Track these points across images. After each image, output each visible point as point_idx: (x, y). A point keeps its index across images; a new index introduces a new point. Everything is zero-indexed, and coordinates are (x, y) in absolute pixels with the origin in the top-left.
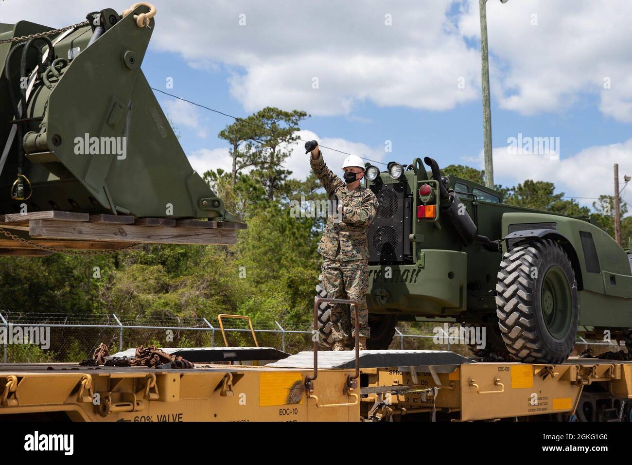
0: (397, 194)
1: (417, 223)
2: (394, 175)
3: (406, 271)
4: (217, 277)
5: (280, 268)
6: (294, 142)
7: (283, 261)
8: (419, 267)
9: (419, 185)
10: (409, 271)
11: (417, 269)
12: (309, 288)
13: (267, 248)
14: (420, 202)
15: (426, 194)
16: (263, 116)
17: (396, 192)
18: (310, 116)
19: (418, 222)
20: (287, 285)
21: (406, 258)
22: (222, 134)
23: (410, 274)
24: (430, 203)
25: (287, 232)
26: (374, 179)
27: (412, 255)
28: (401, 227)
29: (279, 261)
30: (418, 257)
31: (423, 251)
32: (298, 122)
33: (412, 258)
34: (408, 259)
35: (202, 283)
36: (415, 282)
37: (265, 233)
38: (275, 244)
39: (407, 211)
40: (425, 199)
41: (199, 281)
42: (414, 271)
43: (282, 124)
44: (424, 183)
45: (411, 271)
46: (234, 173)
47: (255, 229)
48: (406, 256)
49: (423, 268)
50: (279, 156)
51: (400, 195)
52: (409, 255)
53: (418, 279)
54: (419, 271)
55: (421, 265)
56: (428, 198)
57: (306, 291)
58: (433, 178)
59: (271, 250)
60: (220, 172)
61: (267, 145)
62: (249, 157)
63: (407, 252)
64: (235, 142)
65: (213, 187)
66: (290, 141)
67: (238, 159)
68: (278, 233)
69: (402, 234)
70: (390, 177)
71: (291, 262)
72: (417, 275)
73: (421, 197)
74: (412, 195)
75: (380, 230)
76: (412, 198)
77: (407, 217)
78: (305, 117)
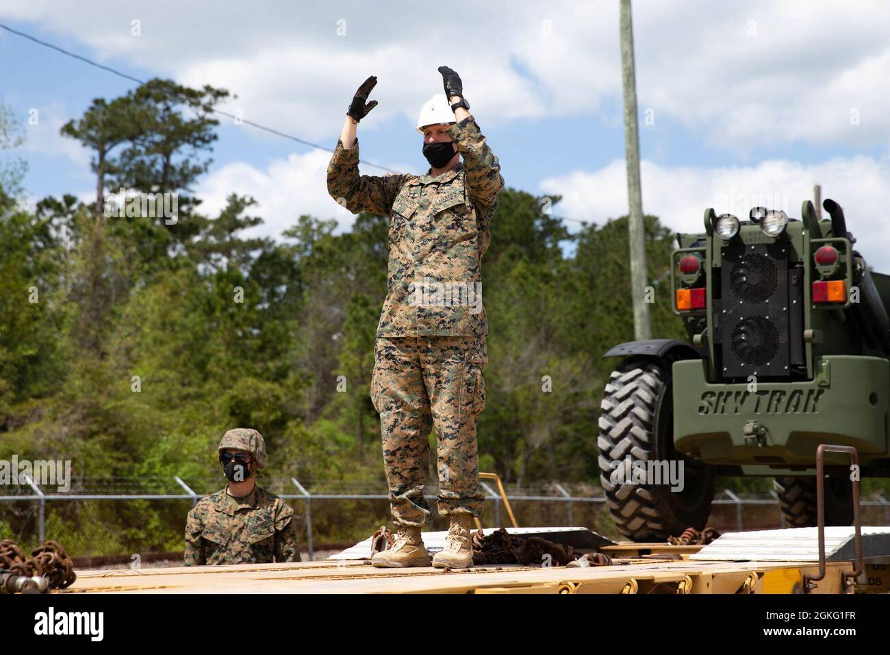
0: (775, 262)
1: (812, 310)
2: (771, 230)
3: (795, 392)
4: (102, 399)
5: (205, 379)
6: (206, 146)
7: (212, 366)
8: (820, 386)
9: (814, 247)
10: (801, 392)
11: (817, 389)
12: (268, 415)
13: (181, 343)
14: (815, 275)
15: (827, 261)
16: (148, 96)
17: (771, 259)
18: (236, 97)
19: (814, 310)
20: (229, 410)
21: (794, 370)
22: (68, 129)
23: (803, 399)
24: (834, 277)
25: (218, 314)
26: (732, 235)
27: (805, 365)
28: (784, 319)
29: (201, 366)
30: (817, 368)
31: (826, 360)
32: (214, 107)
33: (805, 370)
34: (798, 372)
35: (73, 412)
36: (814, 410)
37: (176, 315)
38: (195, 334)
39: (794, 290)
40: (826, 270)
41: (67, 408)
42: (811, 392)
43: (188, 113)
44: (822, 244)
45: (806, 393)
46: (100, 202)
47: (156, 308)
48: (795, 366)
49: (828, 387)
50: (186, 172)
51: (780, 265)
52: (799, 365)
53: (819, 406)
54: (821, 392)
55: (824, 382)
56: (832, 269)
57: (264, 421)
58: (831, 235)
59: (188, 346)
60: (70, 200)
61: (157, 151)
62: (129, 173)
63: (796, 360)
64: (101, 145)
65: (58, 228)
66: (199, 143)
67: (108, 177)
68: (200, 316)
69: (787, 330)
70: (760, 233)
71: (227, 368)
72: (816, 399)
73: (818, 267)
74: (802, 263)
75: (743, 323)
76: (802, 269)
77: (795, 302)
78: (226, 99)
